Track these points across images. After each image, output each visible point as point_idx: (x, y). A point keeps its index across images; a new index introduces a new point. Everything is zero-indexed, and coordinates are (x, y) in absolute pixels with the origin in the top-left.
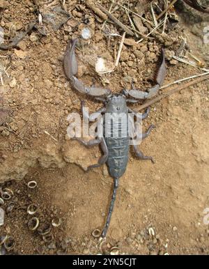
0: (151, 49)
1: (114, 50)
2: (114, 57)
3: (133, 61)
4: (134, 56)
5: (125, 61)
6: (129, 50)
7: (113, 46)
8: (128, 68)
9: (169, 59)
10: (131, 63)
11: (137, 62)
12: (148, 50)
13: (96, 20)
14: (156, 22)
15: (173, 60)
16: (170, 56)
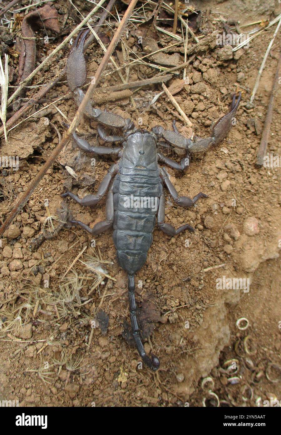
0: (204, 69)
1: (171, 114)
2: (179, 120)
3: (200, 101)
4: (196, 96)
5: (194, 110)
6: (185, 95)
7: (167, 110)
8: (204, 114)
9: (231, 57)
10: (201, 106)
11: (206, 98)
12: (202, 73)
13: (121, 106)
14: (178, 37)
15: (236, 54)
16: (229, 53)
